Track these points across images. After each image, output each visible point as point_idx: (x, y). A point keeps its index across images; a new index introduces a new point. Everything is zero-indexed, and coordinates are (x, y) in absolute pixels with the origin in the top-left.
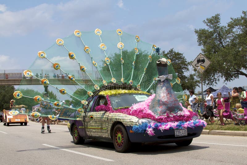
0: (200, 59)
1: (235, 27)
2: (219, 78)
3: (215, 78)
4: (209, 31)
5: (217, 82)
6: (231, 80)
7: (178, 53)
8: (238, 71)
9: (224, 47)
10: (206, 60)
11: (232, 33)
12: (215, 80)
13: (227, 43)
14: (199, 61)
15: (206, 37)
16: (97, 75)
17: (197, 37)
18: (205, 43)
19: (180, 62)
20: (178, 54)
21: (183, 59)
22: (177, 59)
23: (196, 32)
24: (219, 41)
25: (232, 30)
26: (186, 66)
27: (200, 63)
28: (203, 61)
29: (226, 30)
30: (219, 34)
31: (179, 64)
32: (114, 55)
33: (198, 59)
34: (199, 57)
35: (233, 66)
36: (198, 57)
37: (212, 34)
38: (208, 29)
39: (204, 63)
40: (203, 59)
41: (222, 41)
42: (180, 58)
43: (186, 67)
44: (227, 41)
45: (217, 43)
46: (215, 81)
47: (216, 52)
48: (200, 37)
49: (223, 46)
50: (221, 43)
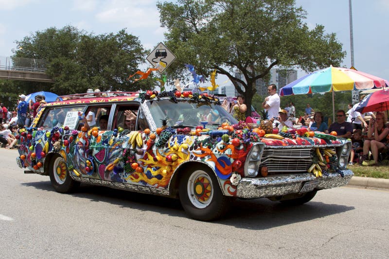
0: (160, 51)
1: (215, 3)
2: (188, 77)
3: (182, 76)
4: (179, 6)
5: (185, 81)
6: (205, 81)
7: (131, 35)
8: (216, 67)
9: (198, 32)
10: (169, 53)
11: (211, 11)
12: (182, 78)
13: (203, 26)
14: (158, 54)
15: (173, 16)
16: (8, 62)
17: (160, 14)
18: (171, 24)
19: (133, 49)
20: (131, 37)
21: (139, 45)
22: (129, 44)
23: (159, 6)
24: (192, 23)
25: (211, 7)
26: (143, 55)
27: (159, 58)
28: (164, 54)
29: (202, 7)
30: (192, 12)
31: (132, 52)
32: (35, 34)
33: (158, 51)
34: (159, 48)
35: (210, 61)
36: (157, 49)
37: (181, 10)
38: (177, 4)
39: (165, 57)
40: (164, 51)
41: (196, 22)
42: (134, 43)
43: (142, 57)
44: (203, 23)
45: (189, 24)
46: (183, 80)
47: (187, 38)
48: (163, 15)
49: (196, 30)
50: (195, 25)
